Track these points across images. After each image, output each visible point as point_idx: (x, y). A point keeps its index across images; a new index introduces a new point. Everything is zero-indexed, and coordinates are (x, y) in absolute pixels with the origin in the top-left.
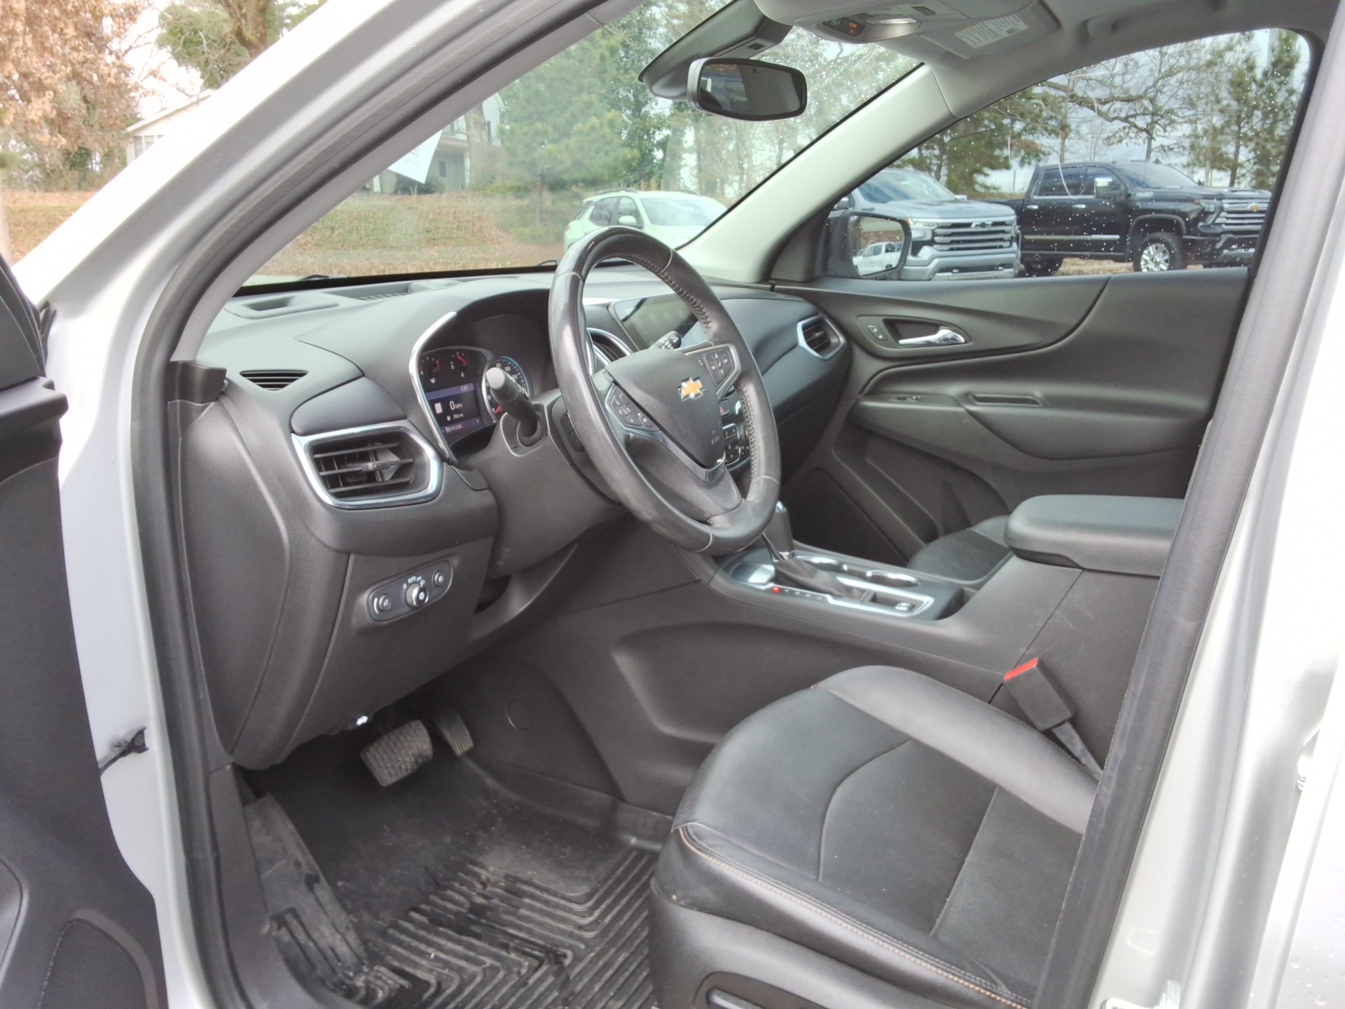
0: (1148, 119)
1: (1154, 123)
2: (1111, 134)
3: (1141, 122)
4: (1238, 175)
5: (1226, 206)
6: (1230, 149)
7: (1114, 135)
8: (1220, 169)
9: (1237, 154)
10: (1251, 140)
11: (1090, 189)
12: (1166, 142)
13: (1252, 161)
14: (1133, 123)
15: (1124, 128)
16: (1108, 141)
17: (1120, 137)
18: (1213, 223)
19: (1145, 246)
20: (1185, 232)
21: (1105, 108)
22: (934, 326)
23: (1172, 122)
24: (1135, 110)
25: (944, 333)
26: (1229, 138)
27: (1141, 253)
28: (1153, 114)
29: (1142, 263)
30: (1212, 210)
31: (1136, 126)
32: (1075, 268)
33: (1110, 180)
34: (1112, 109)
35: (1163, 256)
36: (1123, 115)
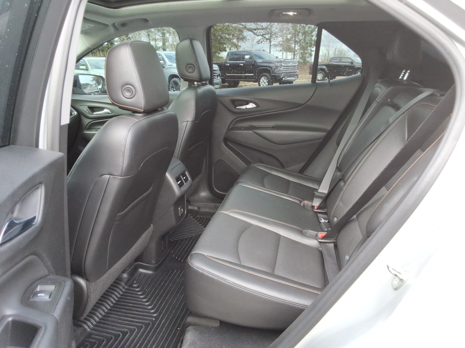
0: (269, 35)
1: (271, 37)
2: (259, 40)
3: (267, 36)
4: (296, 54)
5: (283, 64)
6: (293, 45)
7: (259, 41)
8: (290, 52)
9: (295, 47)
10: (299, 43)
11: (243, 58)
12: (275, 43)
13: (299, 49)
14: (265, 37)
15: (262, 38)
16: (258, 42)
17: (261, 41)
18: (280, 70)
19: (261, 78)
20: (272, 73)
21: (255, 32)
22: (102, 109)
23: (277, 37)
24: (265, 32)
25: (106, 111)
26: (292, 42)
27: (260, 80)
28: (271, 34)
29: (261, 83)
30: (279, 66)
31: (265, 38)
32: (244, 84)
33: (249, 56)
34: (258, 32)
35: (266, 81)
36: (261, 34)
